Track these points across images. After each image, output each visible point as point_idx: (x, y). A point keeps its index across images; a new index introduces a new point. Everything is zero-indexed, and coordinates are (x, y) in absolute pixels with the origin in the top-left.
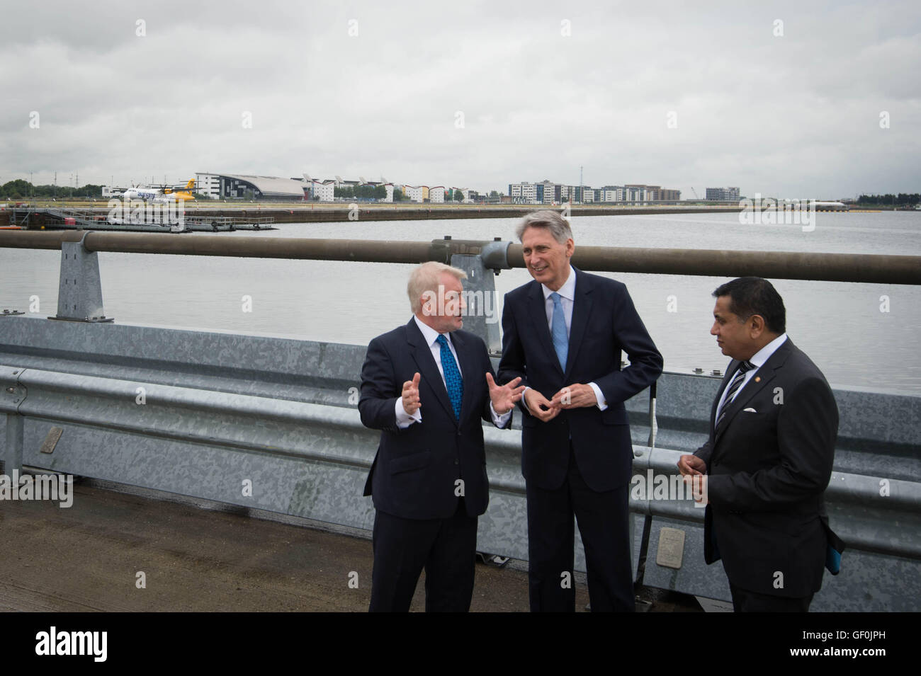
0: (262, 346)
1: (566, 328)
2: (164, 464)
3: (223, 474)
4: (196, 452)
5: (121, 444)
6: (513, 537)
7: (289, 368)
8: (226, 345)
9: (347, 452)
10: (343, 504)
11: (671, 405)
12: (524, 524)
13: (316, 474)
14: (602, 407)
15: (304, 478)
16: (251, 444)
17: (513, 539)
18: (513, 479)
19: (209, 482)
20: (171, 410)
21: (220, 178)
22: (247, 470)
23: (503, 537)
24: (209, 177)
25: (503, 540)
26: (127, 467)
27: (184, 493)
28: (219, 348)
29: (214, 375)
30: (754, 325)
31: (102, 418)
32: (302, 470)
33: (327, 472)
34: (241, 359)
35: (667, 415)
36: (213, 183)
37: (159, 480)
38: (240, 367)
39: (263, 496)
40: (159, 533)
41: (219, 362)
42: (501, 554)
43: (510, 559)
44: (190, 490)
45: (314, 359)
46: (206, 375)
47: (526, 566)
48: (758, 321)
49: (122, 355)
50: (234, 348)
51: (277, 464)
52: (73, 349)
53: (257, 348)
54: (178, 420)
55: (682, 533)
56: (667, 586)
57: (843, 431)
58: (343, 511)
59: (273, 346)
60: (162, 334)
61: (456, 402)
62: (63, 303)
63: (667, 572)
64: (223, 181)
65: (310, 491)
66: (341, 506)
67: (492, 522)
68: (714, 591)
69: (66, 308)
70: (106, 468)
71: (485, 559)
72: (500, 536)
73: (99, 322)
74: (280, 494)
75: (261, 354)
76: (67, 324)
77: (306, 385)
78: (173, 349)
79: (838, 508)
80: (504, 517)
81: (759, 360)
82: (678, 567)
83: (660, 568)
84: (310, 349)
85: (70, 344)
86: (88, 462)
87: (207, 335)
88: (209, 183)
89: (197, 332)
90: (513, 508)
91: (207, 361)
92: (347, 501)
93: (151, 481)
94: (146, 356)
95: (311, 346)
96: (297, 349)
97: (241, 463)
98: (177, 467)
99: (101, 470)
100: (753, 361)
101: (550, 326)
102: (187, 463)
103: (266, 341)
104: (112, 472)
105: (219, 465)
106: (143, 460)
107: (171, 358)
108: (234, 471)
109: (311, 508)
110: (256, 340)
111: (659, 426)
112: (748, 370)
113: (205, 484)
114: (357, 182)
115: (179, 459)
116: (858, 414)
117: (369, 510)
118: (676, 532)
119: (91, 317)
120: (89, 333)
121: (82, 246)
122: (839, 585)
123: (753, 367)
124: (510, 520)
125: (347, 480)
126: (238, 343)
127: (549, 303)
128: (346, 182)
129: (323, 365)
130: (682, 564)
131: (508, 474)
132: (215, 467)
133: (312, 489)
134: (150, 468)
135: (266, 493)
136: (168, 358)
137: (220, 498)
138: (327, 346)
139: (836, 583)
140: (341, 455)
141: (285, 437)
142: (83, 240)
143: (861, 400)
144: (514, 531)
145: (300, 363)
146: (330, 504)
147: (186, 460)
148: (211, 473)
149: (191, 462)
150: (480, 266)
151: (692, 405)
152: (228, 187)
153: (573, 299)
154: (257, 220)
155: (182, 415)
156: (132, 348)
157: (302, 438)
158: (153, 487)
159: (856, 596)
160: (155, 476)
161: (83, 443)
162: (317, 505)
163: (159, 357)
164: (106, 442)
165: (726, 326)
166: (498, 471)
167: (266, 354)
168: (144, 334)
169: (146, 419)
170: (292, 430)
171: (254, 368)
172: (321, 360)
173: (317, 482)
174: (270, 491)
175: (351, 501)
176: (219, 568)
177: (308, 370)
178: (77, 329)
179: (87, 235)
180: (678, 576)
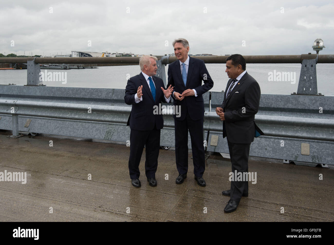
0: (94, 91)
1: (186, 74)
2: (65, 128)
3: (84, 130)
4: (75, 124)
5: (51, 123)
6: (171, 141)
7: (103, 97)
8: (83, 91)
9: (122, 119)
10: (121, 135)
11: (215, 101)
12: (174, 137)
13: (113, 128)
14: (196, 96)
15: (109, 129)
16: (92, 119)
17: (171, 142)
18: (171, 123)
19: (79, 132)
20: (66, 111)
21: (80, 53)
22: (91, 128)
23: (168, 141)
24: (76, 53)
25: (168, 142)
26: (53, 130)
27: (72, 136)
28: (81, 92)
29: (79, 100)
30: (239, 68)
31: (44, 114)
32: (108, 127)
33: (116, 127)
34: (88, 95)
35: (214, 104)
36: (77, 54)
37: (63, 133)
38: (88, 98)
39: (96, 135)
40: (64, 147)
41: (81, 96)
42: (167, 146)
43: (170, 147)
44: (74, 135)
45: (111, 94)
46: (77, 100)
47: (174, 149)
48: (240, 67)
49: (49, 96)
50: (86, 92)
51: (100, 126)
52: (33, 95)
53: (93, 91)
54: (69, 113)
55: (218, 136)
56: (213, 151)
57: (261, 105)
58: (121, 138)
59: (97, 90)
60: (62, 89)
61: (154, 96)
62: (29, 80)
63: (213, 147)
64: (80, 54)
65: (111, 133)
66: (120, 136)
67: (165, 137)
68: (226, 151)
69: (30, 82)
70: (46, 130)
71: (163, 148)
72: (167, 141)
73: (41, 86)
74: (102, 134)
75: (94, 93)
76: (31, 87)
77: (109, 102)
78: (66, 93)
79: (259, 125)
80: (168, 136)
81: (239, 78)
82: (216, 145)
83: (211, 146)
84: (110, 91)
85: (32, 93)
86: (40, 129)
87: (77, 88)
88: (76, 54)
89: (73, 88)
90: (170, 133)
91: (77, 96)
92: (122, 135)
93: (61, 133)
94: (58, 96)
95: (109, 90)
96: (105, 91)
97: (89, 126)
98: (69, 128)
99: (45, 131)
100: (237, 79)
101: (182, 73)
102: (72, 127)
103: (96, 89)
104: (48, 131)
105: (82, 127)
106: (58, 127)
107: (66, 96)
108: (87, 128)
109: (111, 137)
110: (92, 89)
111: (212, 107)
112: (236, 81)
113: (78, 133)
114: (123, 54)
115: (70, 126)
116: (265, 100)
117: (129, 137)
118: (216, 136)
119: (39, 84)
120: (38, 89)
121: (34, 62)
122: (259, 147)
123: (237, 80)
124: (170, 137)
125: (122, 129)
126: (87, 90)
127: (181, 66)
128: (119, 54)
129: (114, 95)
130: (217, 145)
131: (169, 122)
132: (81, 128)
133: (111, 132)
134: (60, 129)
135: (97, 134)
136: (65, 96)
137: (83, 136)
138: (115, 90)
139: (258, 146)
140: (120, 120)
141: (103, 116)
142: (34, 60)
143: (266, 96)
144: (171, 140)
145: (107, 95)
146: (117, 136)
147: (72, 126)
148: (80, 129)
149: (73, 127)
150: (161, 63)
151: (221, 101)
152: (82, 56)
153: (188, 65)
154: (92, 65)
155: (70, 112)
156: (53, 94)
157: (108, 116)
158: (62, 135)
159: (263, 149)
160: (62, 132)
161: (38, 123)
162: (113, 136)
163: (61, 96)
164: (46, 123)
165: (230, 69)
166: (166, 122)
167: (96, 93)
168: (56, 89)
169: (58, 114)
170: (105, 114)
171: (92, 98)
172: (113, 94)
173: (113, 130)
174: (98, 134)
175: (123, 135)
176: (84, 155)
177: (109, 97)
178: (34, 88)
179: (36, 58)
180: (216, 148)
